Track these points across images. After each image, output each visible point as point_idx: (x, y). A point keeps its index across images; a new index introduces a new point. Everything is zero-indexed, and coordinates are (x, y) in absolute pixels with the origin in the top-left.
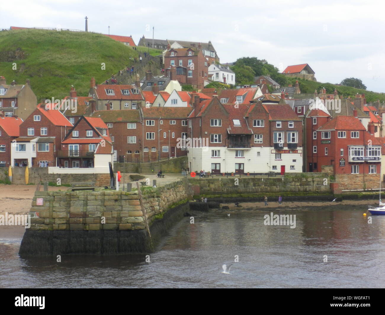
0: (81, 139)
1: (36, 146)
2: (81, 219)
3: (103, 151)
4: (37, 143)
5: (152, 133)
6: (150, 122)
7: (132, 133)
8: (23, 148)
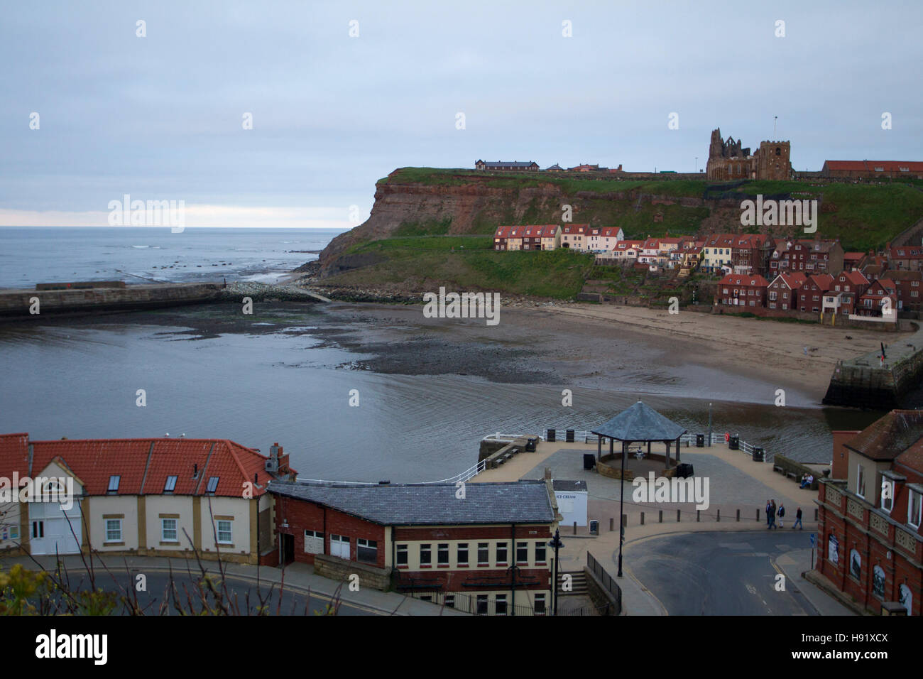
0: (874, 295)
1: (840, 299)
2: (859, 381)
4: (841, 296)
7: (915, 289)
8: (831, 300)
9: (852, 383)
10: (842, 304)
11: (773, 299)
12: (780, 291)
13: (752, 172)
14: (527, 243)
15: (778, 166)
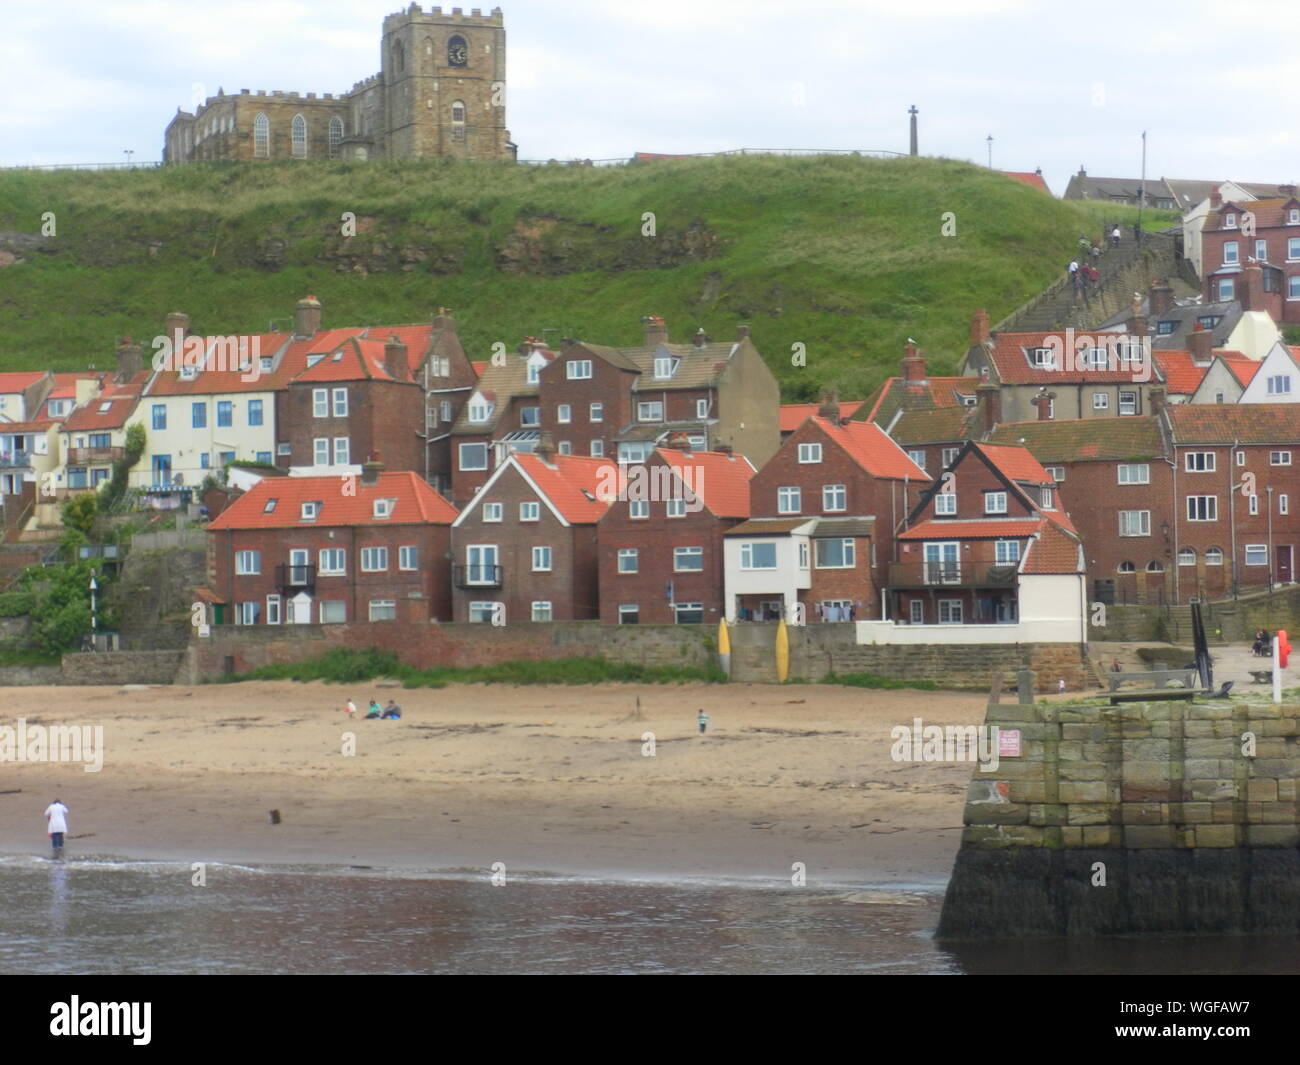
0: (967, 521)
1: (808, 549)
2: (1165, 808)
3: (1048, 565)
4: (811, 537)
5: (1207, 497)
6: (1200, 458)
7: (1136, 498)
8: (765, 558)
9: (1117, 821)
10: (816, 575)
11: (483, 582)
12: (516, 537)
13: (358, 140)
15: (458, 114)
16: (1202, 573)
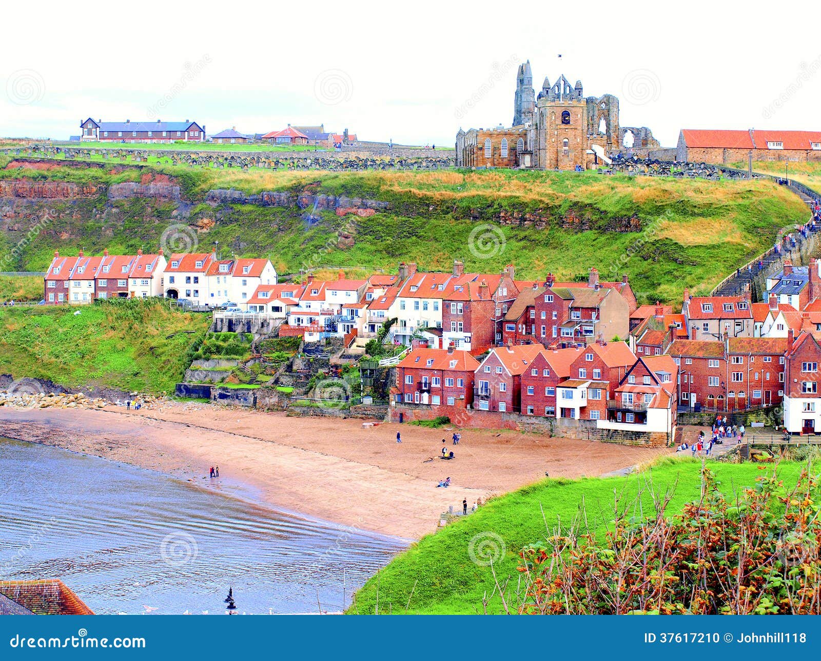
0: (637, 386)
1: (586, 392)
3: (658, 405)
4: (587, 388)
5: (740, 373)
6: (737, 359)
7: (714, 372)
8: (569, 396)
10: (588, 402)
11: (484, 394)
12: (495, 379)
13: (526, 152)
14: (102, 289)
15: (565, 144)
16: (737, 400)
